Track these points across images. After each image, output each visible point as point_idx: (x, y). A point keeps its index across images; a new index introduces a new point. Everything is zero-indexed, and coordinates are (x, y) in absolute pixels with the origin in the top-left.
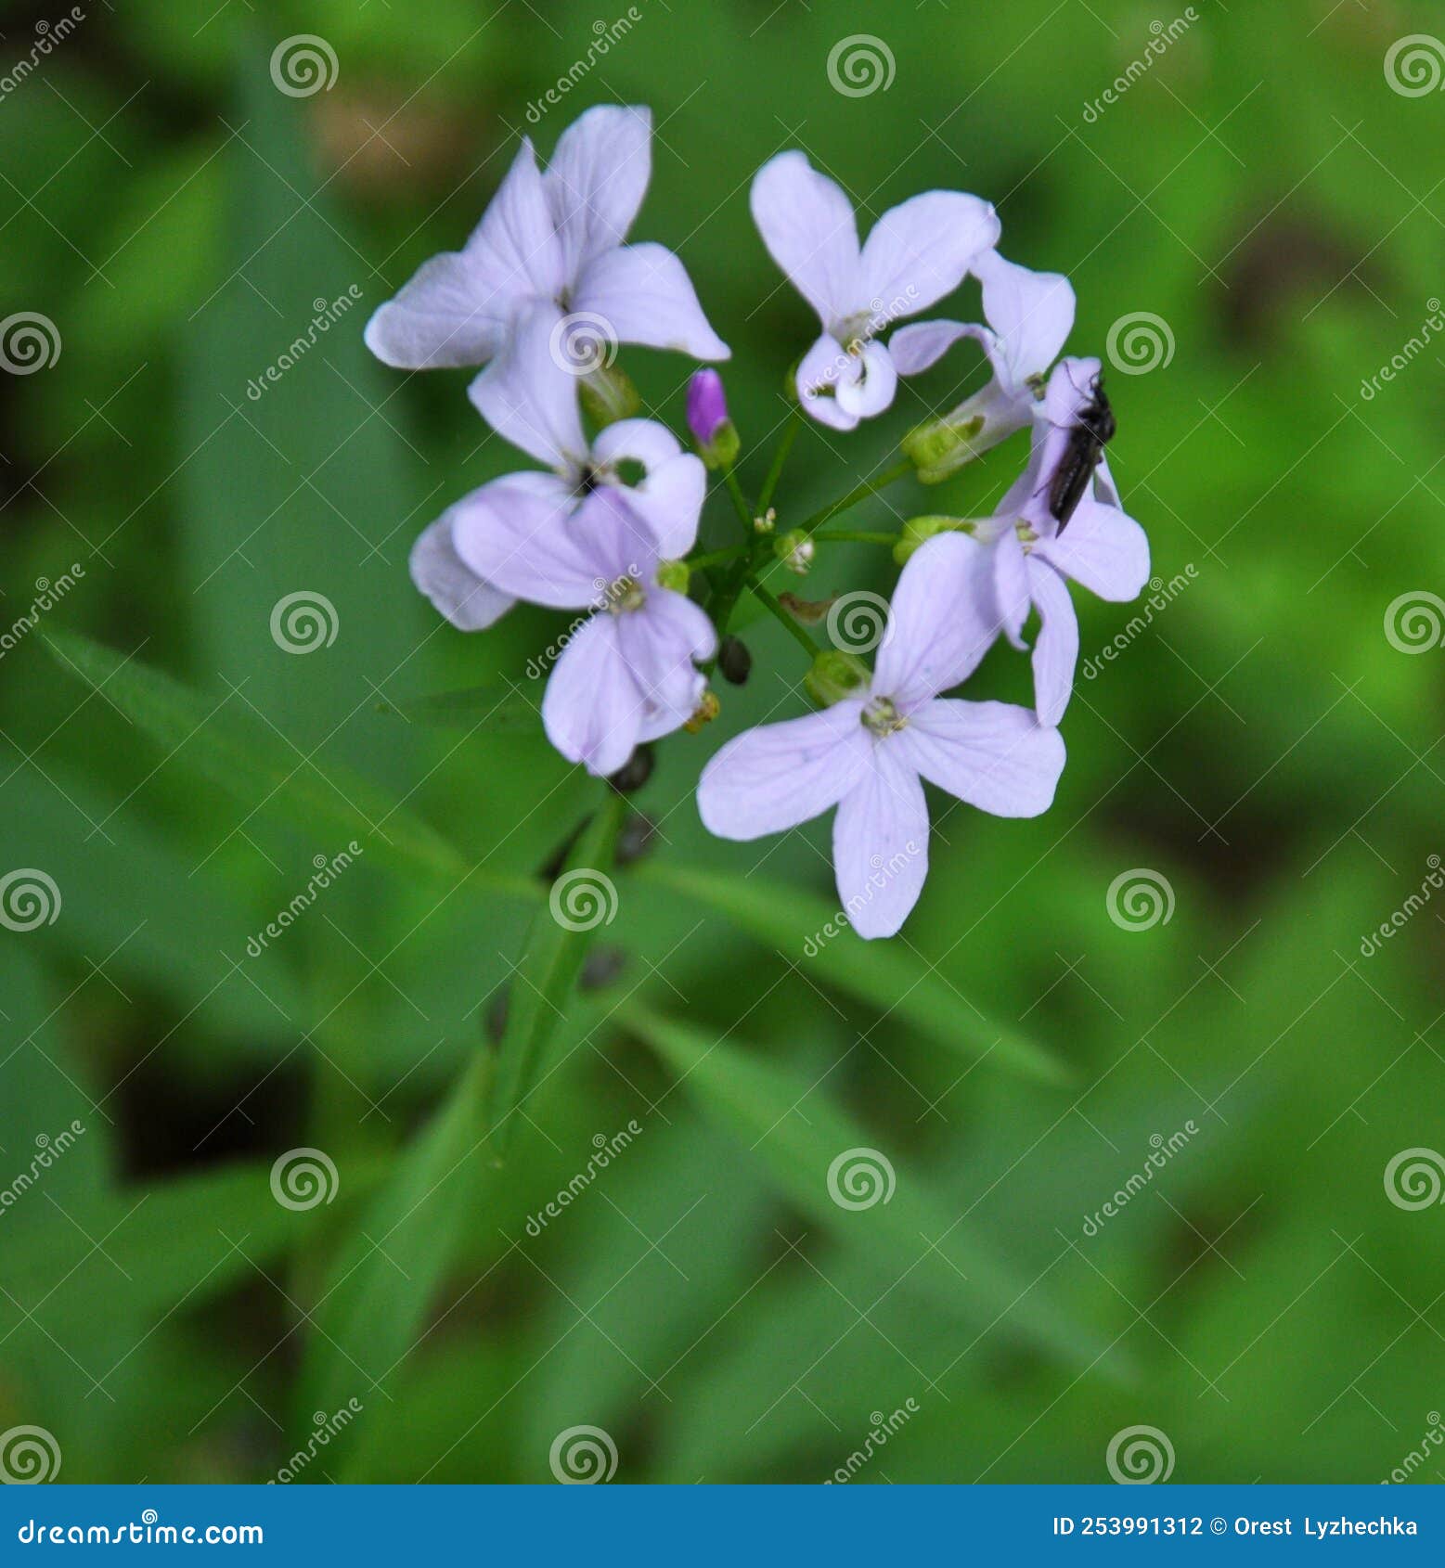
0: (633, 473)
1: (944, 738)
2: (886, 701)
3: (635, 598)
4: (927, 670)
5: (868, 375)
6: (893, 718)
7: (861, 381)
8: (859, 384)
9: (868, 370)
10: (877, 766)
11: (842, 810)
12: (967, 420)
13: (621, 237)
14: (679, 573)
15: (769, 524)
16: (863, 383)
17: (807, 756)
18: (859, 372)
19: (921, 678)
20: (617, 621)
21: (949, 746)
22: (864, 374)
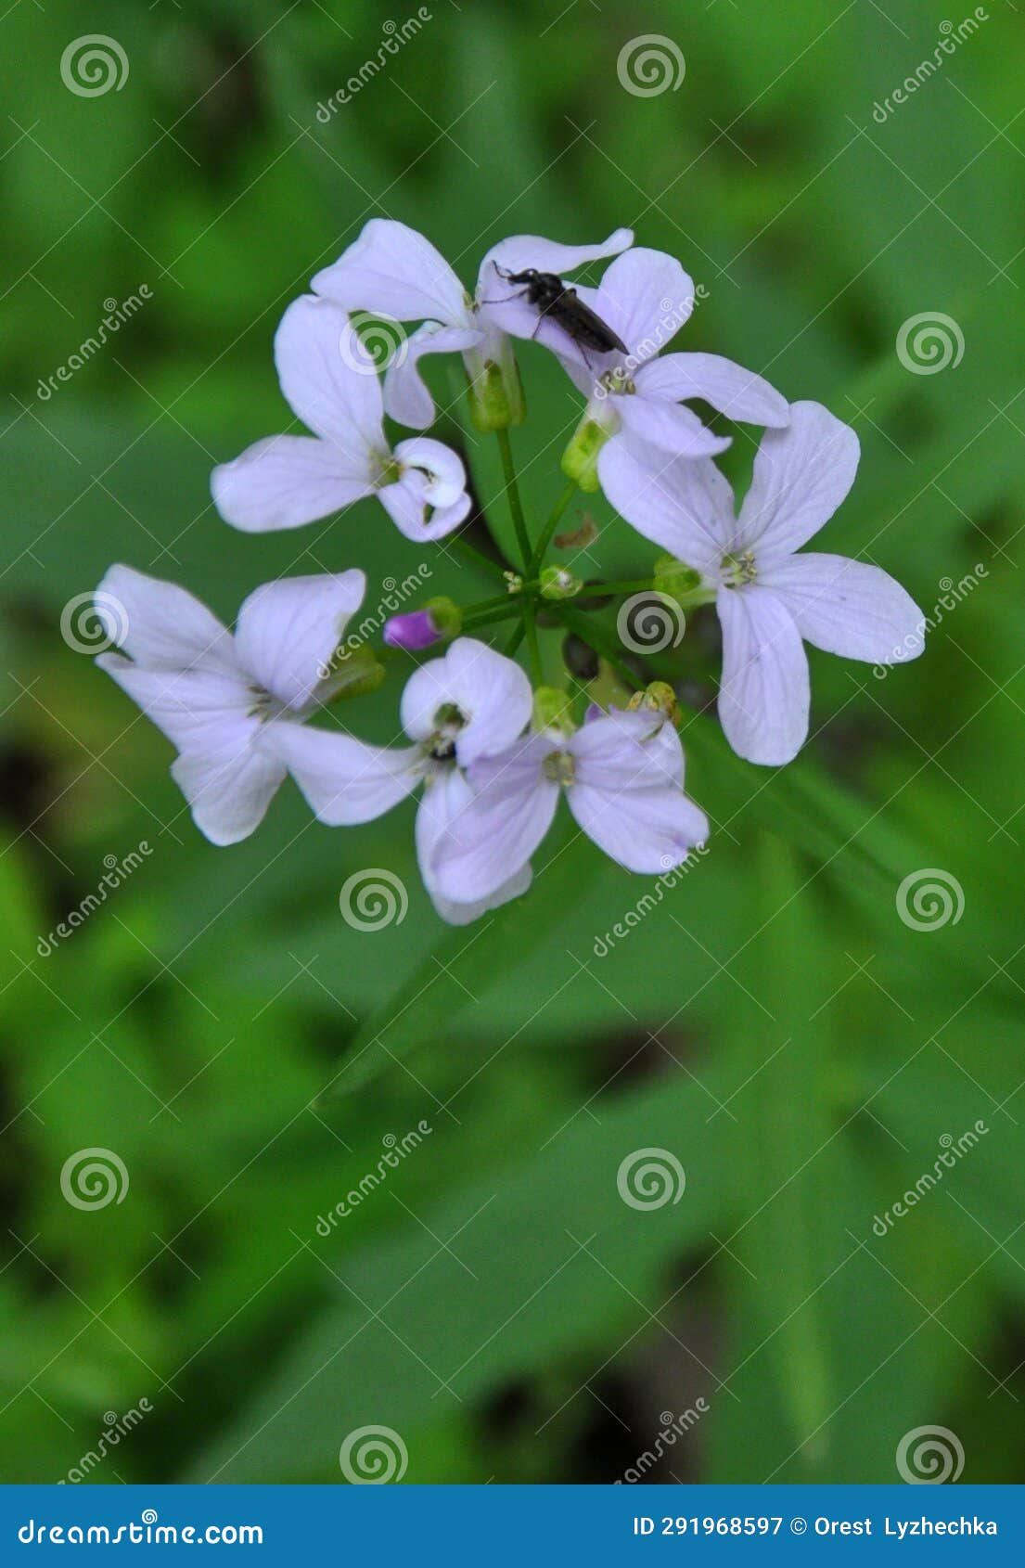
0: (452, 716)
1: (772, 520)
2: (726, 562)
3: (565, 761)
4: (714, 522)
5: (427, 467)
6: (744, 565)
7: (430, 476)
8: (433, 479)
9: (423, 466)
10: (777, 588)
11: (808, 638)
12: (485, 373)
13: (224, 631)
14: (548, 700)
15: (517, 580)
16: (433, 475)
17: (755, 657)
18: (420, 474)
19: (718, 530)
20: (578, 782)
21: (780, 515)
22: (424, 471)
